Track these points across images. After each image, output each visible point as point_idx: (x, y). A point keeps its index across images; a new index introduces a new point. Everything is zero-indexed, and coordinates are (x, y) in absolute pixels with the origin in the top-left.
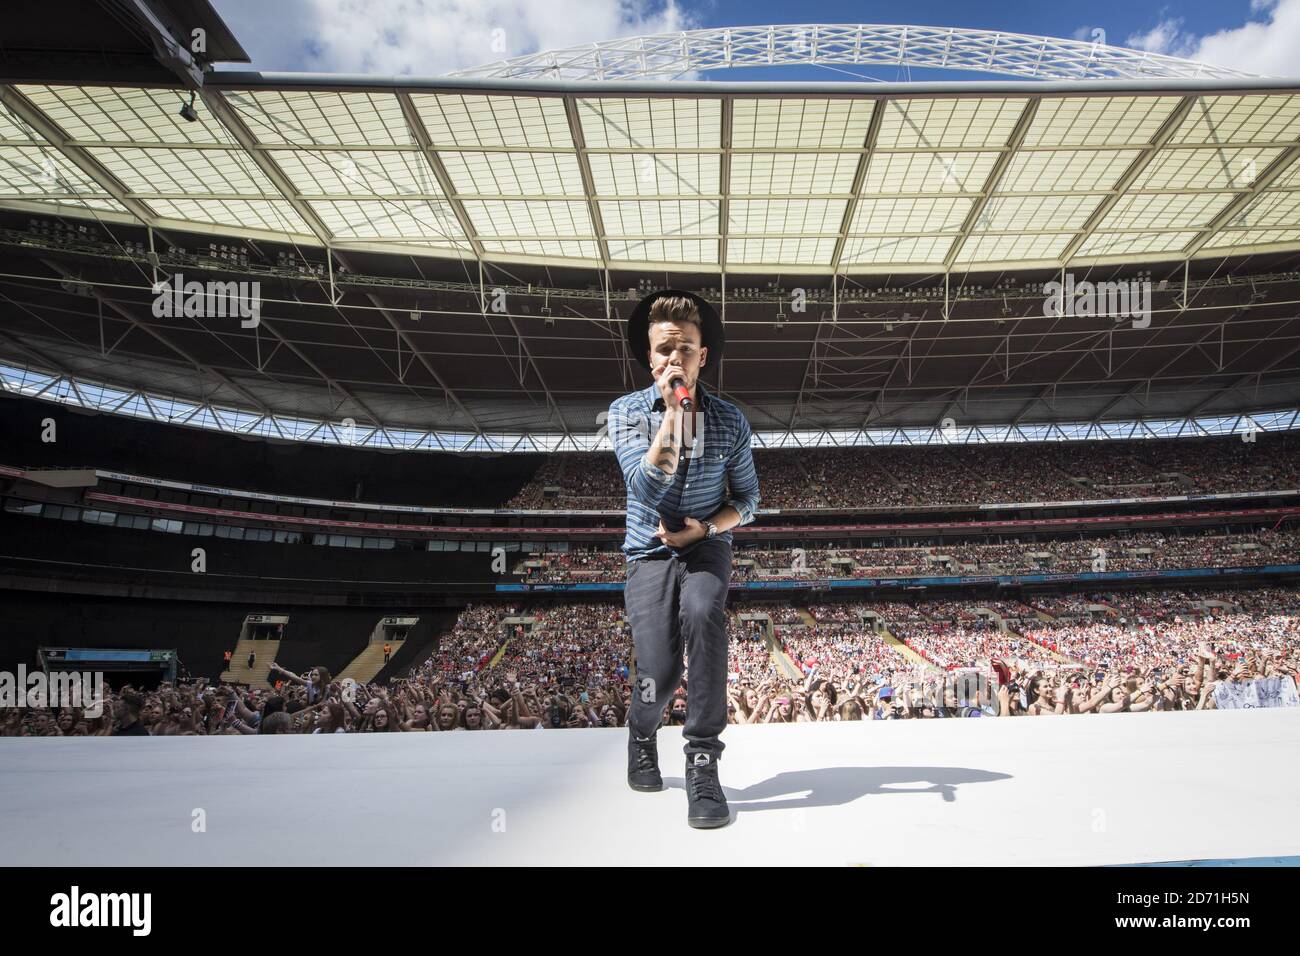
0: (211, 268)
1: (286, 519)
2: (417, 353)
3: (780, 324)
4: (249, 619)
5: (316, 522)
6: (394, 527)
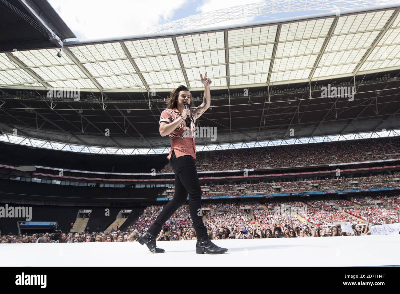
0: (68, 101)
1: (91, 179)
2: (130, 123)
3: (250, 104)
4: (80, 211)
5: (100, 179)
6: (124, 180)
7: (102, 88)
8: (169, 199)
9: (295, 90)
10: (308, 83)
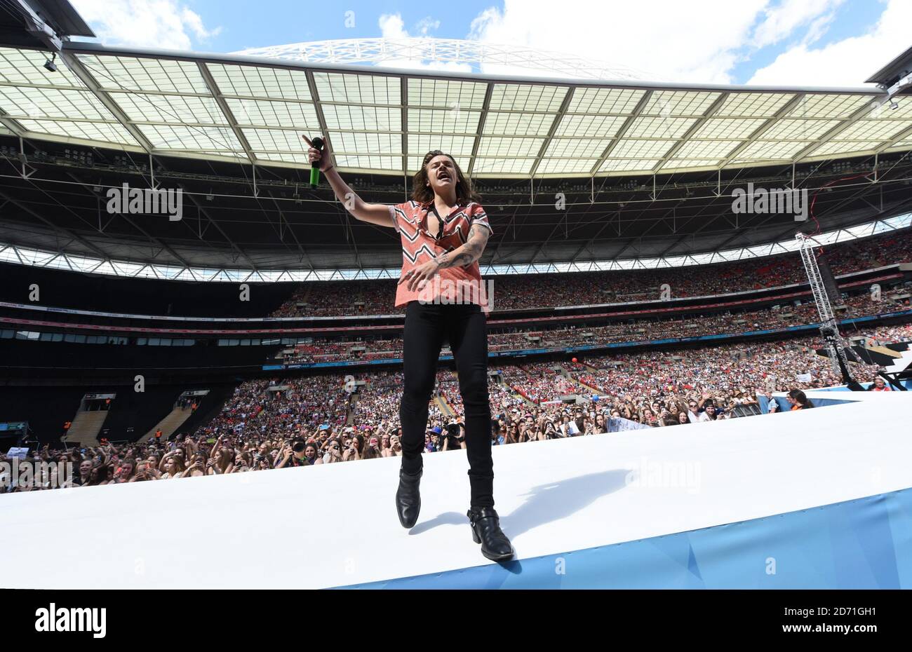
0: (65, 165)
2: (212, 221)
4: (87, 397)
5: (139, 330)
6: (195, 331)
7: (152, 146)
8: (287, 366)
9: (511, 190)
10: (529, 180)
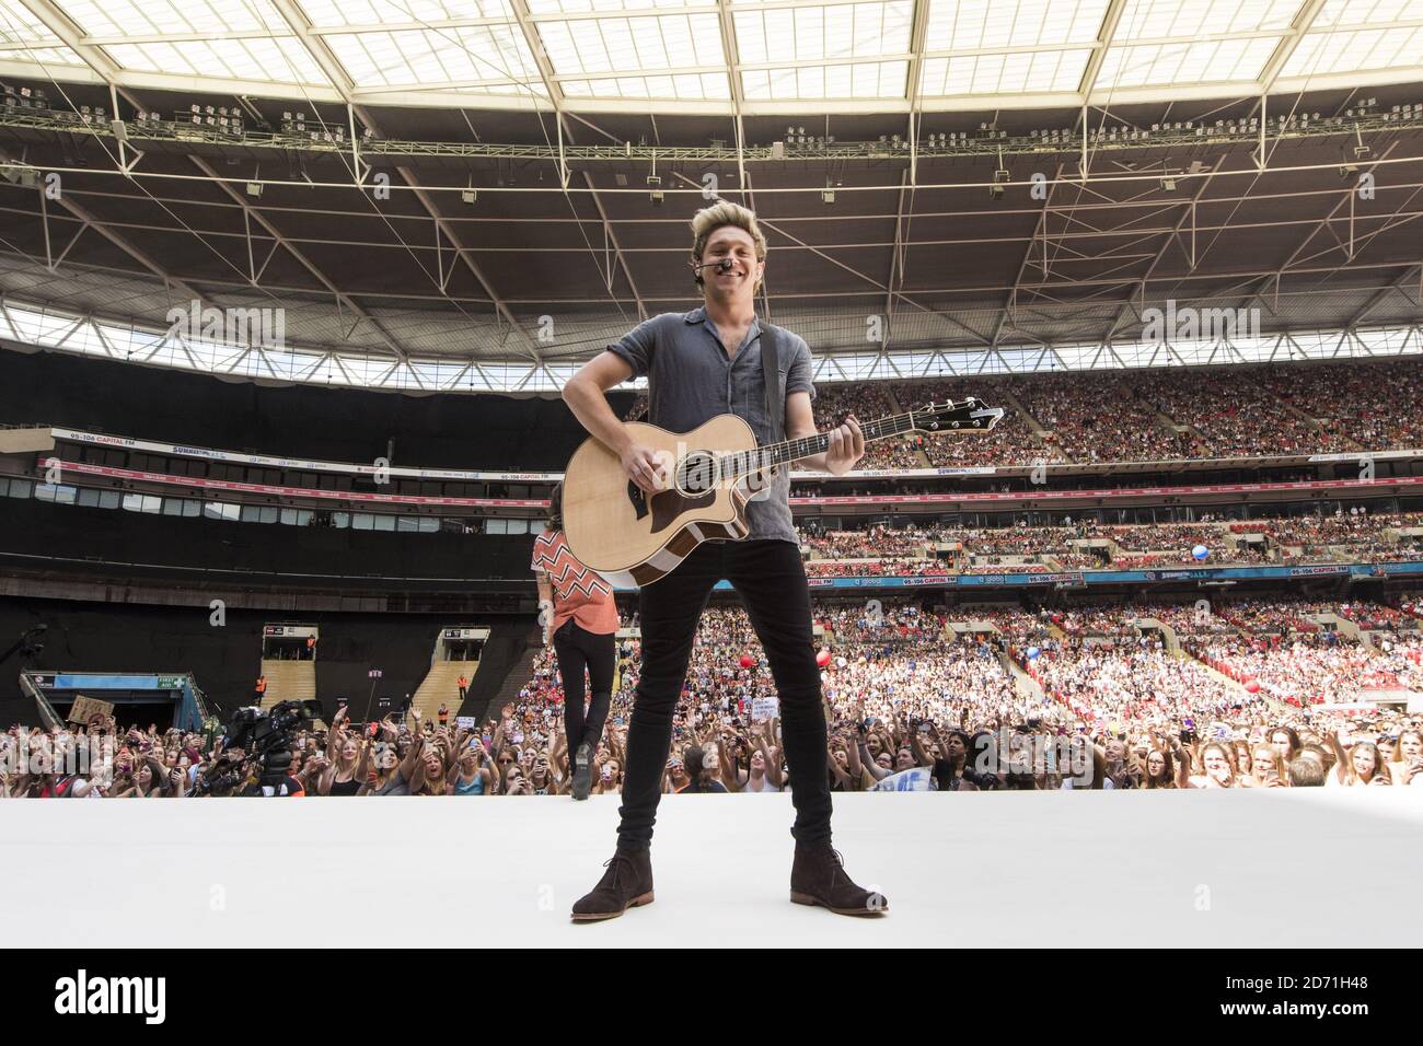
0: (195, 139)
1: (297, 492)
2: (460, 251)
3: (998, 186)
4: (268, 630)
5: (336, 495)
6: (440, 501)
7: (353, 85)
9: (1199, 132)
10: (1255, 99)
